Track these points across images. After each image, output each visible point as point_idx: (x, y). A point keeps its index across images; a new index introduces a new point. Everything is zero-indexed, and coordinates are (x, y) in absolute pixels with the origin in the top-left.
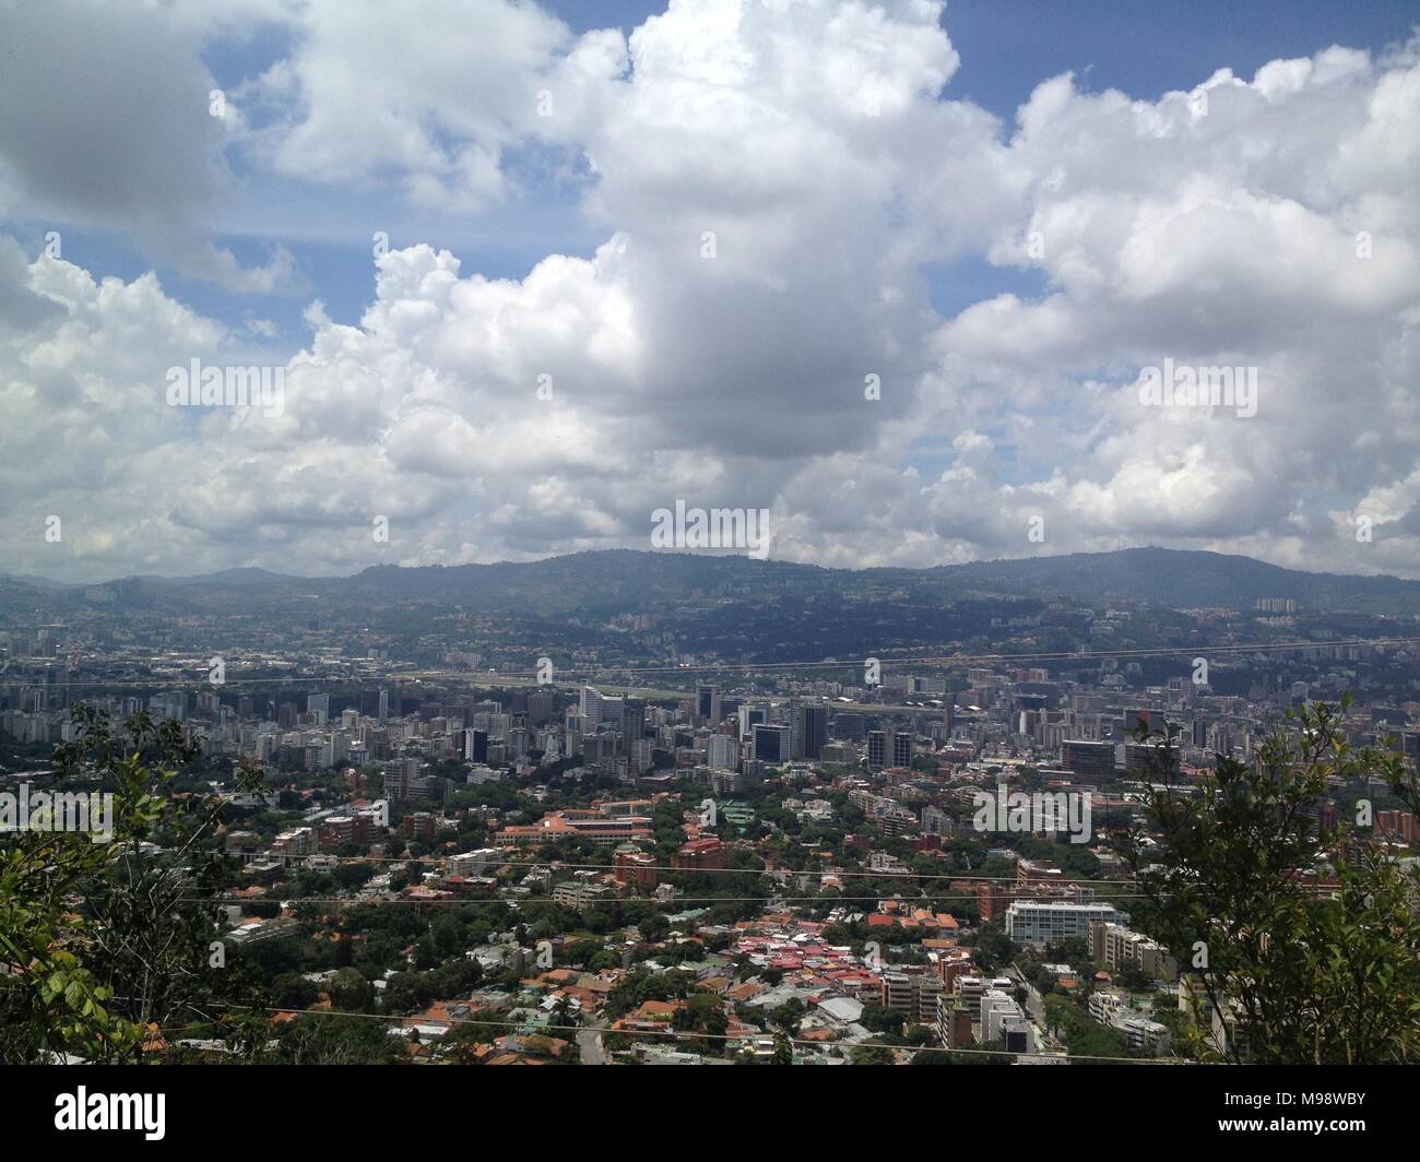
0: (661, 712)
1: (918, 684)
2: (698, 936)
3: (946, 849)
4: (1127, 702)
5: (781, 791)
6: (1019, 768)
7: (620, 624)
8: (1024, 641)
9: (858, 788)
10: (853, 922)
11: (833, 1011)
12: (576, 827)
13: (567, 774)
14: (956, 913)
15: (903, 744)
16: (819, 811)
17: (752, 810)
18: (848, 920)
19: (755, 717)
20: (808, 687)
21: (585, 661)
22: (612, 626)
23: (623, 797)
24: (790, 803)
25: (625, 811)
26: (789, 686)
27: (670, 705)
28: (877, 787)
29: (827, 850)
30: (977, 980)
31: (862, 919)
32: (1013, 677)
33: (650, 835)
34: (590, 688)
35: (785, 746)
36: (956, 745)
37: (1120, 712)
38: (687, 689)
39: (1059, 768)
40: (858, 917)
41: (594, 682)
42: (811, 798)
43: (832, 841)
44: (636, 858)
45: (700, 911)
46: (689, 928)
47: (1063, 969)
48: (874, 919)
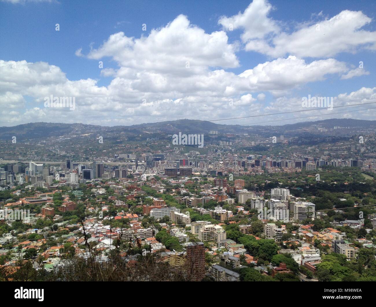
0: (55, 168)
1: (128, 157)
2: (67, 228)
3: (135, 198)
4: (180, 158)
5: (91, 187)
6: (154, 176)
7: (42, 144)
8: (155, 144)
9: (112, 185)
10: (111, 219)
11: (105, 243)
12: (29, 202)
13: (26, 187)
14: (137, 213)
15: (124, 172)
16: (102, 191)
17: (83, 193)
18: (109, 219)
19: (83, 168)
20: (99, 158)
21: (30, 155)
22: (39, 144)
23: (44, 192)
24: (94, 190)
25: (45, 196)
26: (93, 159)
27: (58, 165)
28: (117, 184)
29: (104, 201)
30: (143, 230)
31: (113, 218)
32: (153, 153)
33: (52, 202)
34: (32, 162)
35: (92, 175)
36: (138, 171)
37: (178, 160)
38: (63, 161)
39: (164, 175)
40: (112, 217)
41: (33, 161)
42: (100, 188)
43: (105, 199)
44: (48, 209)
45: (68, 221)
46: (64, 226)
47: (164, 224)
48: (116, 218)
